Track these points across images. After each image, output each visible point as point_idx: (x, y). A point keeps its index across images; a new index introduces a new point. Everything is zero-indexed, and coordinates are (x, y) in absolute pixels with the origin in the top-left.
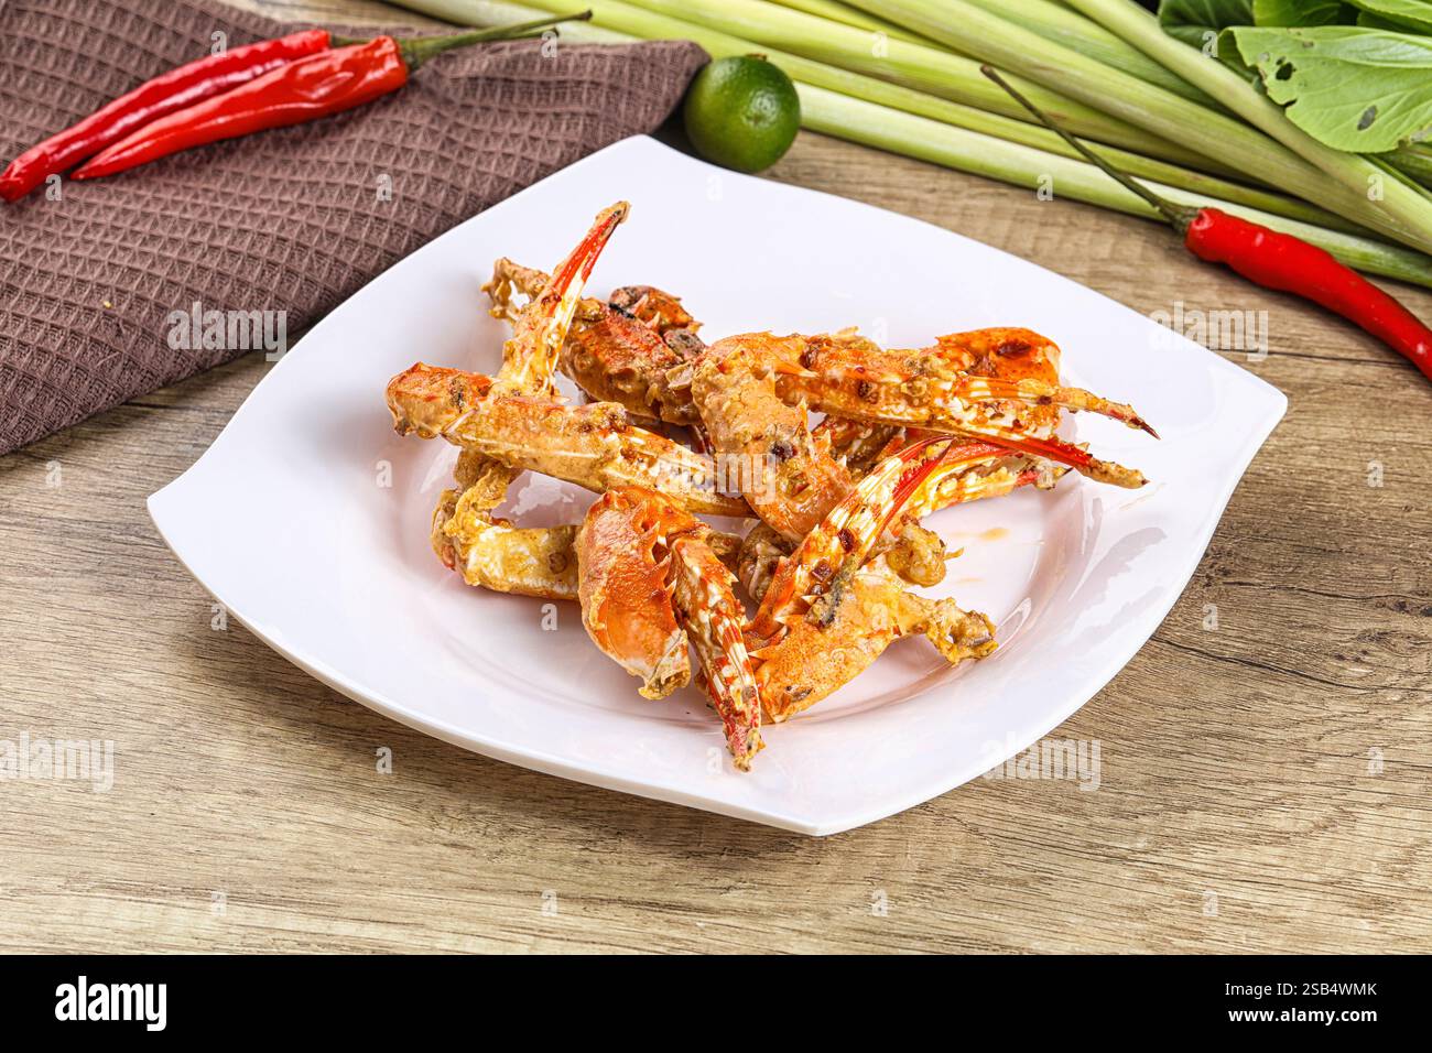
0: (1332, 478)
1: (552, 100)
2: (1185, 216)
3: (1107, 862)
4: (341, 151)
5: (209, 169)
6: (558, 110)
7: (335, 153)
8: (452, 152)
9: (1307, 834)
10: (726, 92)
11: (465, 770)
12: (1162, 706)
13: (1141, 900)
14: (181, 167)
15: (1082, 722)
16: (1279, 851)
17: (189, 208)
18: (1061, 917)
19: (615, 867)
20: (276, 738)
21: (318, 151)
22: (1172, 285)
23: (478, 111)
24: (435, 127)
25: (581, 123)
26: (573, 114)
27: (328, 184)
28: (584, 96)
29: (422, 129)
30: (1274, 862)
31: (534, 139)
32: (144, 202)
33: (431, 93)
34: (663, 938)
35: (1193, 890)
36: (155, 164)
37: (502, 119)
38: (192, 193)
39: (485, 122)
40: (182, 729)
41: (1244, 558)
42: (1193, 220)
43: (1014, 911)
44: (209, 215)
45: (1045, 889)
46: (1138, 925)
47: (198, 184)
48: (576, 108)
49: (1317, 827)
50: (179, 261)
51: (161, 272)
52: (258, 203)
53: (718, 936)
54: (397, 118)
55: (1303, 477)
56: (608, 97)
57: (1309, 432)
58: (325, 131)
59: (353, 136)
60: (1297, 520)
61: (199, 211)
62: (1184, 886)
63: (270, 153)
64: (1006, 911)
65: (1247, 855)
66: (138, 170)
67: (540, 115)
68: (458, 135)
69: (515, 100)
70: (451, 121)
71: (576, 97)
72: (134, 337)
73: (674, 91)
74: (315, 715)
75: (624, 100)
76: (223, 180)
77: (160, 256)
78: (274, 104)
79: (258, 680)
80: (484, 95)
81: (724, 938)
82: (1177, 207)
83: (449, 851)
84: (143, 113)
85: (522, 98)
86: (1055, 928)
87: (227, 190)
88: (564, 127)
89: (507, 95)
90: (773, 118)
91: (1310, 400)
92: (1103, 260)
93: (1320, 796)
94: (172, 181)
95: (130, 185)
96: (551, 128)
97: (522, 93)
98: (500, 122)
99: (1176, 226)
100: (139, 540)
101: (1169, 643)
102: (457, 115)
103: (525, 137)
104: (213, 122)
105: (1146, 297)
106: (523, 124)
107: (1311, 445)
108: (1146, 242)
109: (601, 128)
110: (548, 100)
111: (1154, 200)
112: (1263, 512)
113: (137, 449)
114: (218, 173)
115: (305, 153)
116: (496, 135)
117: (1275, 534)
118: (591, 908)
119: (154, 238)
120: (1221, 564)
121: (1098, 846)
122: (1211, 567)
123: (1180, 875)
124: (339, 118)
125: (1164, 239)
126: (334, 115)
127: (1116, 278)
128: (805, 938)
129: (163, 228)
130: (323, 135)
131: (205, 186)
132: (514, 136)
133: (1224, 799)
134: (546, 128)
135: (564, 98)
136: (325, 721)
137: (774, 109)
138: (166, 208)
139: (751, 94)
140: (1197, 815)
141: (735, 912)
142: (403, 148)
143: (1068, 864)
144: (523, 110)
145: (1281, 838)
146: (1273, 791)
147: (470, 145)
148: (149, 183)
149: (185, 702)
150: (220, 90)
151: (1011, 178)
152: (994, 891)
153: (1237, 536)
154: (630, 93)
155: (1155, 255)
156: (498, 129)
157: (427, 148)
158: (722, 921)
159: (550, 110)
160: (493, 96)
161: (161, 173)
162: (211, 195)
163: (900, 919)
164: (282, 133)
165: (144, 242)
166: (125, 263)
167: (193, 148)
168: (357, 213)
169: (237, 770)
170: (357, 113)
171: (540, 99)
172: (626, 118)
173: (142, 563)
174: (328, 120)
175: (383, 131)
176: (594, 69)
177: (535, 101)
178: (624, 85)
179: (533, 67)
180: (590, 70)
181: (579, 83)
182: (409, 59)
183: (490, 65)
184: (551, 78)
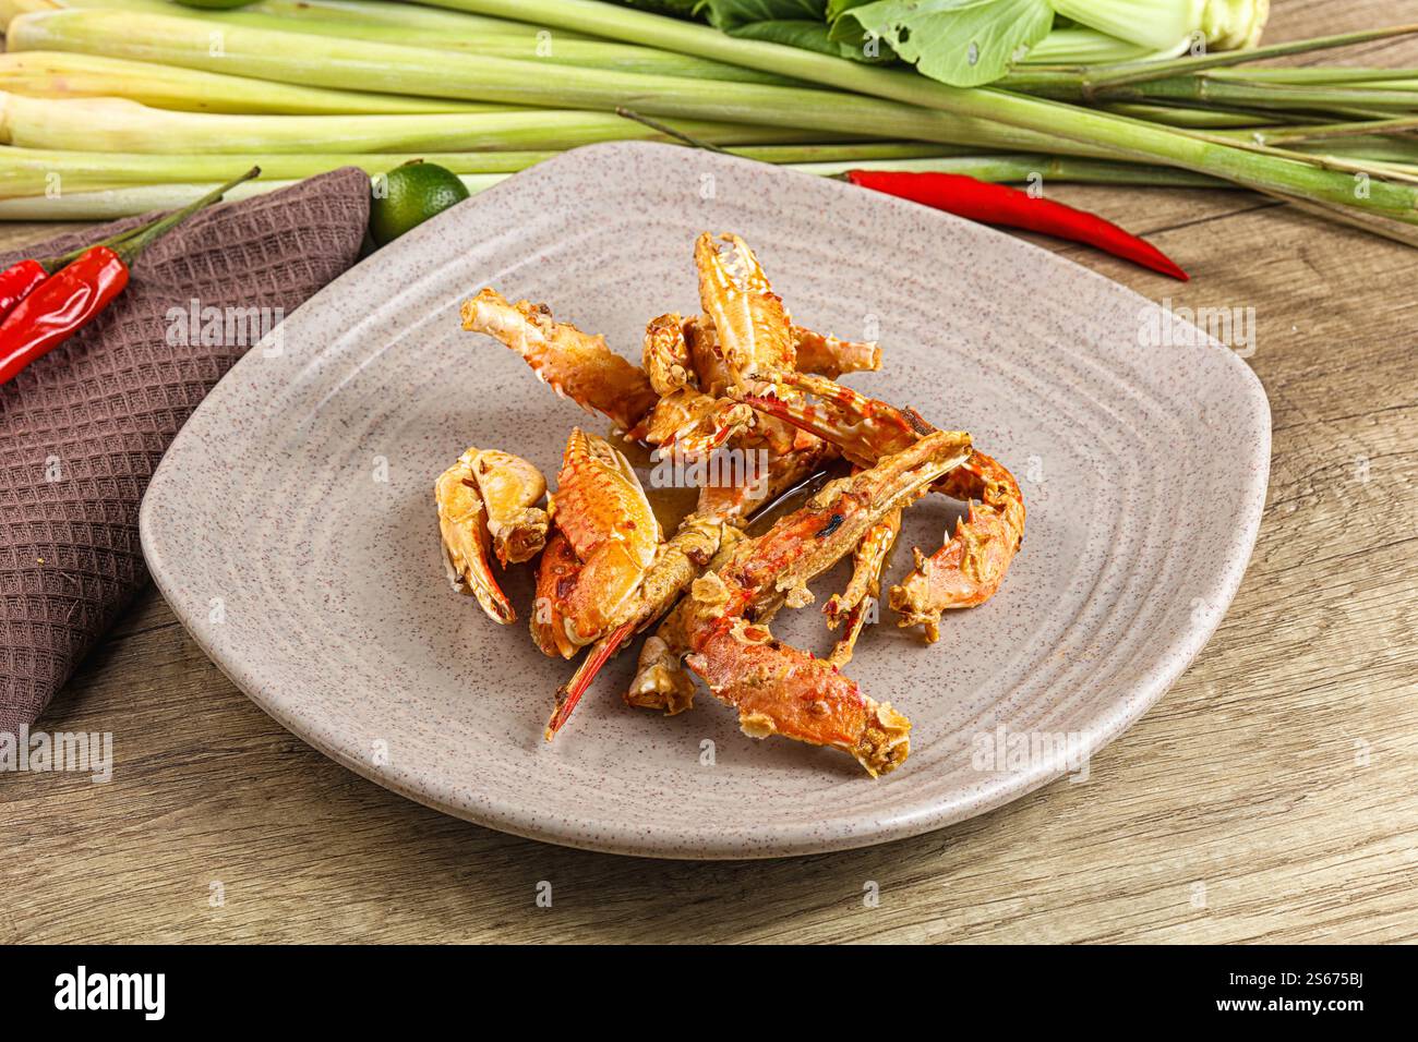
1: (266, 258)
3: (1199, 714)
4: (117, 360)
5: (8, 416)
6: (277, 263)
7: (112, 364)
9: (1319, 637)
13: (1248, 734)
16: (1311, 657)
17: (28, 455)
18: (1203, 769)
19: (842, 867)
21: (94, 368)
23: (199, 287)
25: (308, 267)
26: (296, 262)
27: (129, 392)
30: (1316, 666)
31: (271, 295)
33: (152, 285)
34: (928, 907)
35: (1277, 711)
37: (228, 288)
38: (15, 441)
39: (215, 295)
43: (1166, 779)
45: (1174, 754)
46: (1263, 754)
49: (1322, 628)
50: (66, 503)
51: (60, 517)
52: (81, 430)
53: (968, 888)
54: (145, 314)
56: (321, 237)
58: (82, 349)
59: (117, 344)
62: (1268, 710)
63: (50, 384)
64: (1160, 781)
65: (1291, 669)
67: (261, 272)
69: (230, 267)
71: (291, 246)
72: (80, 581)
75: (336, 236)
76: (30, 421)
77: (45, 504)
79: (422, 832)
80: (196, 271)
81: (974, 887)
83: (703, 907)
85: (234, 263)
86: (1205, 780)
87: (43, 428)
88: (292, 276)
89: (220, 264)
93: (1303, 604)
96: (282, 280)
97: (232, 259)
100: (211, 755)
102: (186, 296)
103: (262, 296)
106: (250, 286)
109: (326, 266)
110: (261, 258)
114: (19, 416)
115: (81, 373)
116: (235, 303)
118: (852, 906)
119: (24, 490)
121: (1182, 705)
123: (1260, 703)
128: (1033, 863)
129: (24, 479)
130: (85, 354)
131: (19, 431)
133: (1239, 633)
134: (274, 282)
135: (277, 251)
140: (1231, 653)
141: (964, 865)
143: (1172, 727)
144: (240, 273)
145: (1305, 647)
146: (1268, 614)
149: (377, 873)
152: (1138, 770)
156: (230, 297)
158: (959, 876)
159: (269, 265)
160: (206, 270)
162: (32, 437)
163: (1089, 820)
165: (20, 497)
166: (23, 519)
168: (174, 410)
171: (253, 259)
175: (142, 331)
176: (295, 216)
177: (249, 264)
178: (331, 223)
179: (232, 233)
180: (292, 219)
181: (288, 234)
182: (128, 260)
183: (187, 244)
184: (256, 238)
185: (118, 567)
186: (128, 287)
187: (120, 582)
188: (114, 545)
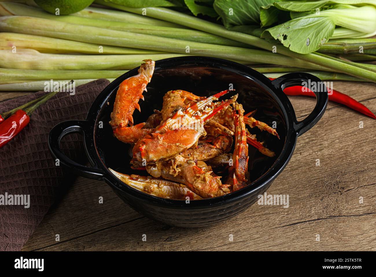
0: (347, 148)
12: (356, 236)
41: (344, 182)
55: (341, 151)
57: (332, 136)
60: (349, 164)
91: (326, 126)
101: (344, 216)
107: (336, 140)
112: (339, 166)
117: (346, 171)
120: (340, 186)
122: (338, 188)
153: (338, 176)
175: (34, 140)
180: (83, 99)
182: (30, 114)
186: (30, 122)
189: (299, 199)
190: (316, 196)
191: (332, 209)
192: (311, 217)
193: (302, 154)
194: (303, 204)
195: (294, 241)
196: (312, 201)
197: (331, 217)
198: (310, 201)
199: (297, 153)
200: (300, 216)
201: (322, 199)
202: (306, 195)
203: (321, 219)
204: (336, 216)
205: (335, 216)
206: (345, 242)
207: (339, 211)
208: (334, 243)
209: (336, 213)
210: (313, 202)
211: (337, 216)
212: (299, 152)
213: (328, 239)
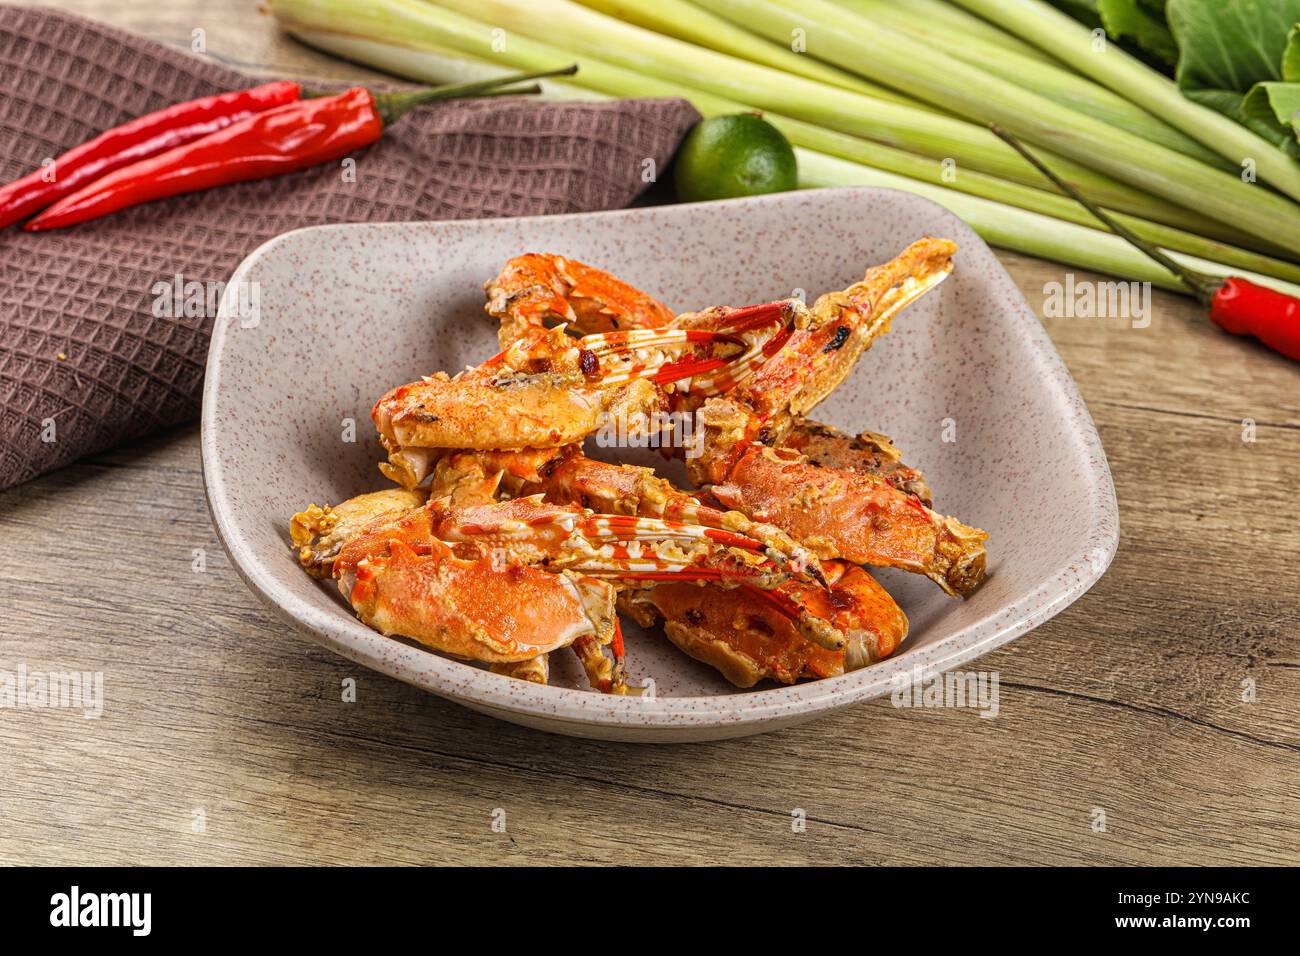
1: (535, 155)
2: (1209, 285)
4: (312, 206)
5: (171, 223)
6: (541, 166)
7: (305, 206)
8: (429, 208)
10: (721, 150)
11: (450, 850)
12: (1208, 792)
14: (141, 221)
15: (1121, 808)
17: (149, 260)
20: (242, 812)
21: (287, 205)
22: (1196, 358)
23: (455, 167)
24: (411, 182)
25: (567, 179)
26: (558, 171)
28: (570, 152)
29: (397, 185)
31: (516, 197)
32: (101, 254)
33: (407, 149)
36: (112, 218)
37: (482, 175)
38: (152, 246)
39: (464, 179)
40: (139, 801)
41: (1287, 639)
42: (1218, 289)
44: (171, 267)
47: (158, 238)
48: (560, 164)
50: (139, 314)
51: (120, 324)
52: (222, 257)
54: (371, 172)
56: (595, 153)
58: (294, 186)
59: (324, 190)
61: (160, 264)
63: (236, 207)
66: (96, 223)
67: (523, 172)
68: (436, 191)
69: (497, 156)
70: (428, 177)
71: (561, 153)
72: (90, 390)
73: (665, 149)
74: (285, 789)
75: (613, 157)
76: (185, 233)
77: (118, 308)
78: (241, 156)
79: (221, 751)
80: (463, 151)
82: (1200, 276)
84: (100, 164)
85: (503, 155)
87: (191, 243)
88: (548, 184)
89: (487, 152)
90: (769, 178)
92: (1121, 332)
94: (132, 234)
95: (86, 237)
96: (535, 184)
97: (503, 150)
98: (479, 179)
99: (1199, 296)
100: (93, 603)
101: (1211, 726)
102: (434, 171)
103: (507, 194)
104: (176, 174)
105: (1169, 370)
106: (504, 182)
108: (1166, 313)
109: (588, 185)
110: (530, 157)
111: (1176, 269)
113: (91, 509)
114: (180, 227)
115: (273, 207)
116: (476, 193)
119: (112, 290)
120: (1264, 643)
122: (1254, 647)
124: (309, 173)
125: (1185, 310)
126: (303, 170)
127: (1136, 349)
129: (122, 280)
130: (292, 190)
131: (167, 239)
132: (495, 194)
134: (529, 185)
135: (547, 155)
136: (295, 795)
137: (772, 168)
138: (124, 260)
139: (747, 152)
142: (377, 203)
144: (504, 167)
147: (449, 201)
148: (106, 236)
150: (185, 141)
151: (1021, 245)
153: (1281, 615)
154: (619, 149)
155: (1175, 326)
156: (478, 186)
157: (402, 202)
159: (532, 167)
160: (472, 152)
161: (119, 226)
162: (173, 248)
164: (248, 188)
165: (102, 294)
166: (81, 314)
167: (153, 201)
169: (200, 846)
170: (329, 167)
171: (522, 156)
172: (614, 176)
173: (97, 627)
174: (298, 175)
175: (356, 186)
176: (581, 124)
177: (516, 158)
178: (613, 141)
179: (515, 123)
180: (575, 126)
181: (564, 139)
182: (385, 112)
183: (469, 121)
184: (534, 134)
185: (146, 393)
186: (378, 141)
187: (138, 408)
188: (156, 369)
189: (1091, 630)
190: (1156, 642)
191: (1183, 694)
192: (1095, 688)
193: (1206, 519)
194: (1096, 645)
195: (980, 729)
196: (1133, 650)
197: (1162, 711)
198: (1126, 646)
199: (1189, 512)
200: (1059, 673)
201: (1171, 657)
202: (1124, 627)
203: (1123, 705)
204: (1181, 717)
205: (1177, 715)
206: (1155, 795)
207: (1202, 707)
208: (1115, 782)
209: (1190, 709)
210: (1136, 653)
211: (1186, 719)
212: (1200, 512)
213: (1101, 764)
